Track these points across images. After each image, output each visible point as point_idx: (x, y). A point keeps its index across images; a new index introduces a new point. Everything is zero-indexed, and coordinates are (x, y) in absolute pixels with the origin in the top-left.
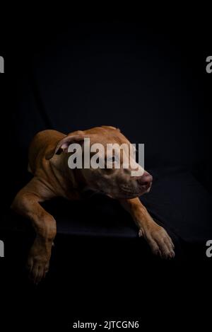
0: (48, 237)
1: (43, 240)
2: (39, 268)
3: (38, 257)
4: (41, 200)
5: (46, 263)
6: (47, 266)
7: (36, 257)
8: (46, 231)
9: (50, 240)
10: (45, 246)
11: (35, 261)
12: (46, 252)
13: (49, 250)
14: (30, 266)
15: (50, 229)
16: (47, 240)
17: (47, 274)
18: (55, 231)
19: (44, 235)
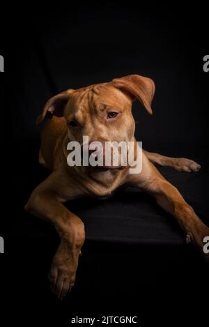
0: (76, 243)
1: (70, 247)
2: (65, 280)
3: (64, 268)
4: (64, 200)
5: (72, 274)
6: (73, 278)
7: (62, 267)
8: (74, 235)
9: (77, 246)
10: (71, 254)
11: (60, 272)
12: (73, 261)
13: (76, 259)
14: (53, 277)
15: (79, 234)
16: (74, 247)
17: (73, 287)
18: (83, 236)
19: (71, 240)
